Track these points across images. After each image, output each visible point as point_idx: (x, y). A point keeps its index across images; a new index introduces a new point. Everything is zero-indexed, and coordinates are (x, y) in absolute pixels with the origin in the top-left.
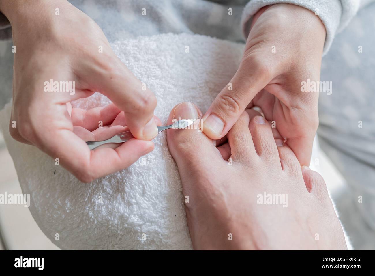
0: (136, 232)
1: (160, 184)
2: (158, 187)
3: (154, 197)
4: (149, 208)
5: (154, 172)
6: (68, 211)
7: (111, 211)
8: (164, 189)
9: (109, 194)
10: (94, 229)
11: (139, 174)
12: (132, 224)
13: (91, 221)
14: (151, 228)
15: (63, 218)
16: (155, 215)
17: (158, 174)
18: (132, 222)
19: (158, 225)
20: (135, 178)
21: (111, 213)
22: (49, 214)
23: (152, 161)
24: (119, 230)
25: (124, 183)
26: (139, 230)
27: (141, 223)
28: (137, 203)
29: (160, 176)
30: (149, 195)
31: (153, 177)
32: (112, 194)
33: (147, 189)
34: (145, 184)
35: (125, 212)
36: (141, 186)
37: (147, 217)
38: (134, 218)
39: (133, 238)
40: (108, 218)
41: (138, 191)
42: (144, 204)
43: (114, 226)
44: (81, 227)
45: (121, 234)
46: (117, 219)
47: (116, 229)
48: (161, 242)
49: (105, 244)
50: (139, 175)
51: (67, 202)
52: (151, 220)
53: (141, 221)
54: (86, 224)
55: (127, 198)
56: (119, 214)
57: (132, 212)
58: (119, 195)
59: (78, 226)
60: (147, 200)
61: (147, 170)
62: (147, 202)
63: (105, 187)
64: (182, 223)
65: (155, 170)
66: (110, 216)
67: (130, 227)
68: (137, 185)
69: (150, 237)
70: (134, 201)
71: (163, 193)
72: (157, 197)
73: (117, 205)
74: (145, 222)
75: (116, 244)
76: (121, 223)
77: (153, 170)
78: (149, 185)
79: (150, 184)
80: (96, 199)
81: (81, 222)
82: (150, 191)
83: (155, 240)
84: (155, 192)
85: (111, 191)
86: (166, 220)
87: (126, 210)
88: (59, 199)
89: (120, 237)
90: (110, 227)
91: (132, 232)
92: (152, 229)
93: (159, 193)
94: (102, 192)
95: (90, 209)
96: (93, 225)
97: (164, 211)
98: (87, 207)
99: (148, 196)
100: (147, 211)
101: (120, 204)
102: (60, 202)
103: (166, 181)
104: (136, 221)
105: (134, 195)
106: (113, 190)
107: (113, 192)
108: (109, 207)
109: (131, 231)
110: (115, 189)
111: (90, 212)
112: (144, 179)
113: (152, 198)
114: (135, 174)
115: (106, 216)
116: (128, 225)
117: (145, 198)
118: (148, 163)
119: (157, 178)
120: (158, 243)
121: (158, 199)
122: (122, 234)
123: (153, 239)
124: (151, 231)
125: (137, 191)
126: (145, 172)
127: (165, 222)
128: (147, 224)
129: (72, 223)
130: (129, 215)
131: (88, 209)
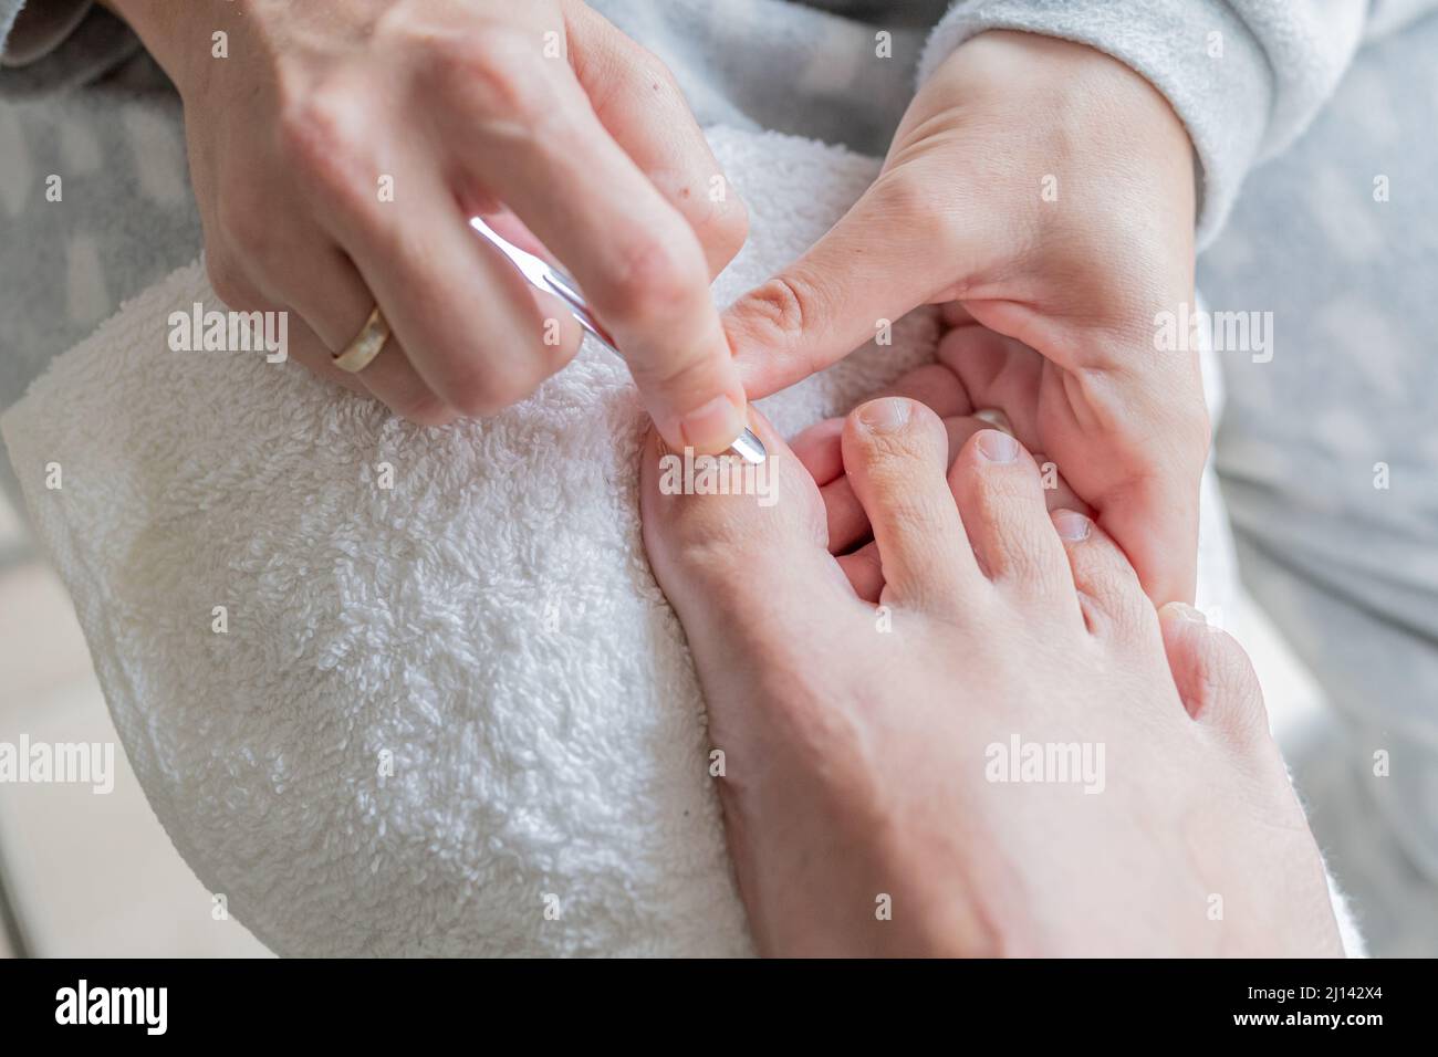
0: (534, 875)
1: (629, 692)
2: (621, 702)
3: (603, 742)
4: (584, 785)
5: (605, 647)
6: (278, 790)
7: (443, 791)
8: (641, 713)
9: (427, 721)
10: (373, 856)
11: (547, 652)
12: (520, 844)
13: (364, 827)
14: (591, 858)
15: (262, 813)
16: (606, 810)
17: (620, 655)
18: (522, 835)
19: (617, 848)
20: (533, 666)
21: (441, 797)
22: (210, 798)
23: (599, 602)
24: (465, 863)
25: (490, 684)
26: (546, 863)
27: (555, 838)
28: (540, 765)
29: (627, 662)
30: (587, 732)
31: (600, 665)
32: (439, 723)
33: (580, 708)
34: (572, 690)
35: (494, 797)
36: (557, 696)
37: (578, 819)
38: (527, 819)
39: (523, 898)
40: (432, 817)
41: (543, 717)
42: (567, 769)
43: (452, 848)
44: (326, 846)
45: (474, 878)
46: (465, 822)
47: (457, 856)
48: (630, 912)
49: (409, 923)
50: (549, 655)
51: (274, 755)
52: (592, 827)
53: (554, 832)
54: (344, 836)
55: (501, 745)
56: (475, 803)
57: (519, 796)
58: (469, 727)
59: (315, 846)
60: (579, 750)
61: (578, 636)
62: (577, 761)
63: (413, 696)
64: (710, 844)
65: (612, 639)
66: (441, 811)
67: (512, 852)
68: (540, 693)
69: (587, 893)
70: (528, 755)
71: (638, 727)
72: (616, 742)
73: (466, 768)
74: (570, 838)
75: (453, 924)
76: (478, 839)
77: (600, 640)
78: (587, 698)
79: (591, 692)
80: (380, 745)
81: (326, 830)
82: (591, 720)
83: (608, 904)
84: (609, 723)
85: (436, 713)
86: (652, 829)
87: (501, 789)
88: (247, 741)
89: (468, 892)
90: (435, 848)
91: (521, 873)
92: (596, 863)
93: (623, 724)
94: (401, 712)
95: (362, 783)
96: (369, 842)
97: (644, 793)
98: (350, 774)
99: (583, 738)
100: (578, 795)
101: (476, 766)
102: (249, 755)
103: (649, 679)
104: (534, 828)
105: (528, 734)
106: (444, 706)
107: (444, 714)
108: (433, 777)
109: (515, 870)
110: (452, 703)
111: (360, 792)
112: (569, 669)
113: (597, 746)
114: (532, 651)
115: (425, 808)
116: (506, 844)
117: (572, 744)
118: (582, 608)
119: (617, 669)
120: (622, 919)
121: (620, 747)
122: (475, 882)
123: (601, 902)
124: (593, 869)
125: (539, 719)
126: (569, 643)
127: (647, 836)
128: (579, 842)
129: (292, 831)
130: (511, 807)
131: (351, 781)
